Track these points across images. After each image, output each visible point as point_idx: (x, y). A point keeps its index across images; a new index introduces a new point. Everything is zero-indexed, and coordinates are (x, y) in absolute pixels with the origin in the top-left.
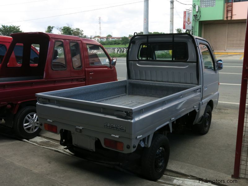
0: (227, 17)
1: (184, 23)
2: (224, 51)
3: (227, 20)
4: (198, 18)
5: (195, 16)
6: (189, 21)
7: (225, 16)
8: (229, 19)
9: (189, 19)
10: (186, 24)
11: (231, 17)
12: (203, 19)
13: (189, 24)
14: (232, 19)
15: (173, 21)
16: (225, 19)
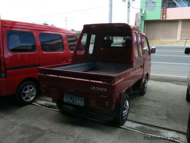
0: (163, 18)
1: (135, 21)
2: (159, 40)
3: (163, 20)
4: (144, 18)
5: (142, 17)
6: (138, 20)
7: (162, 17)
8: (164, 19)
9: (138, 18)
10: (137, 22)
11: (166, 18)
12: (147, 19)
13: (138, 22)
14: (166, 19)
15: (129, 20)
16: (162, 19)
